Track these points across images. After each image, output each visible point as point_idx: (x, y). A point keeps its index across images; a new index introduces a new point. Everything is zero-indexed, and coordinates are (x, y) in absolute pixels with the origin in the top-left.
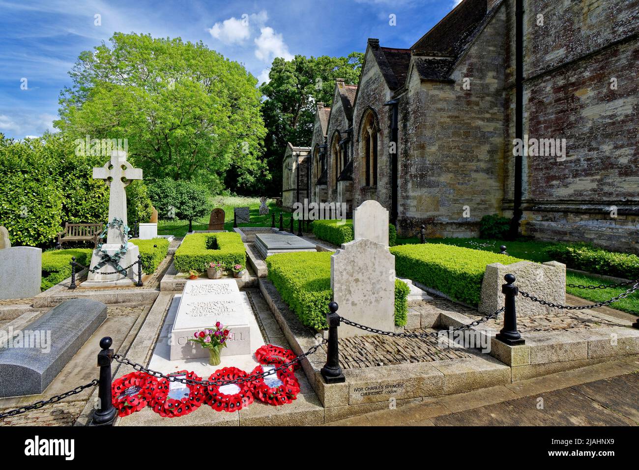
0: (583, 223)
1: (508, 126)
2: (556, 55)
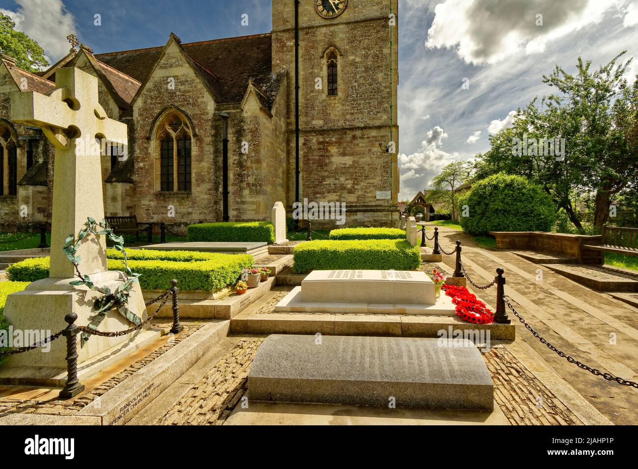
1: (289, 157)
2: (318, 123)
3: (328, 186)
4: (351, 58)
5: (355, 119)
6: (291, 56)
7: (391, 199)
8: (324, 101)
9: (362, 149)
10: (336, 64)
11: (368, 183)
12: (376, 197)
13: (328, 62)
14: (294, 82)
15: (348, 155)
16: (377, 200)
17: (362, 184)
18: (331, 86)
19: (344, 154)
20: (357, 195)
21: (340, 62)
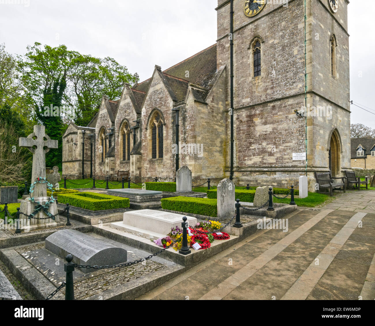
0: (257, 176)
1: (227, 130)
2: (246, 101)
3: (253, 151)
4: (270, 42)
5: (274, 92)
6: (228, 55)
7: (307, 160)
8: (251, 82)
9: (280, 117)
10: (260, 50)
11: (285, 147)
12: (292, 158)
13: (254, 50)
14: (230, 73)
15: (269, 123)
16: (294, 161)
17: (280, 147)
18: (257, 69)
19: (265, 123)
20: (276, 157)
21: (262, 47)
